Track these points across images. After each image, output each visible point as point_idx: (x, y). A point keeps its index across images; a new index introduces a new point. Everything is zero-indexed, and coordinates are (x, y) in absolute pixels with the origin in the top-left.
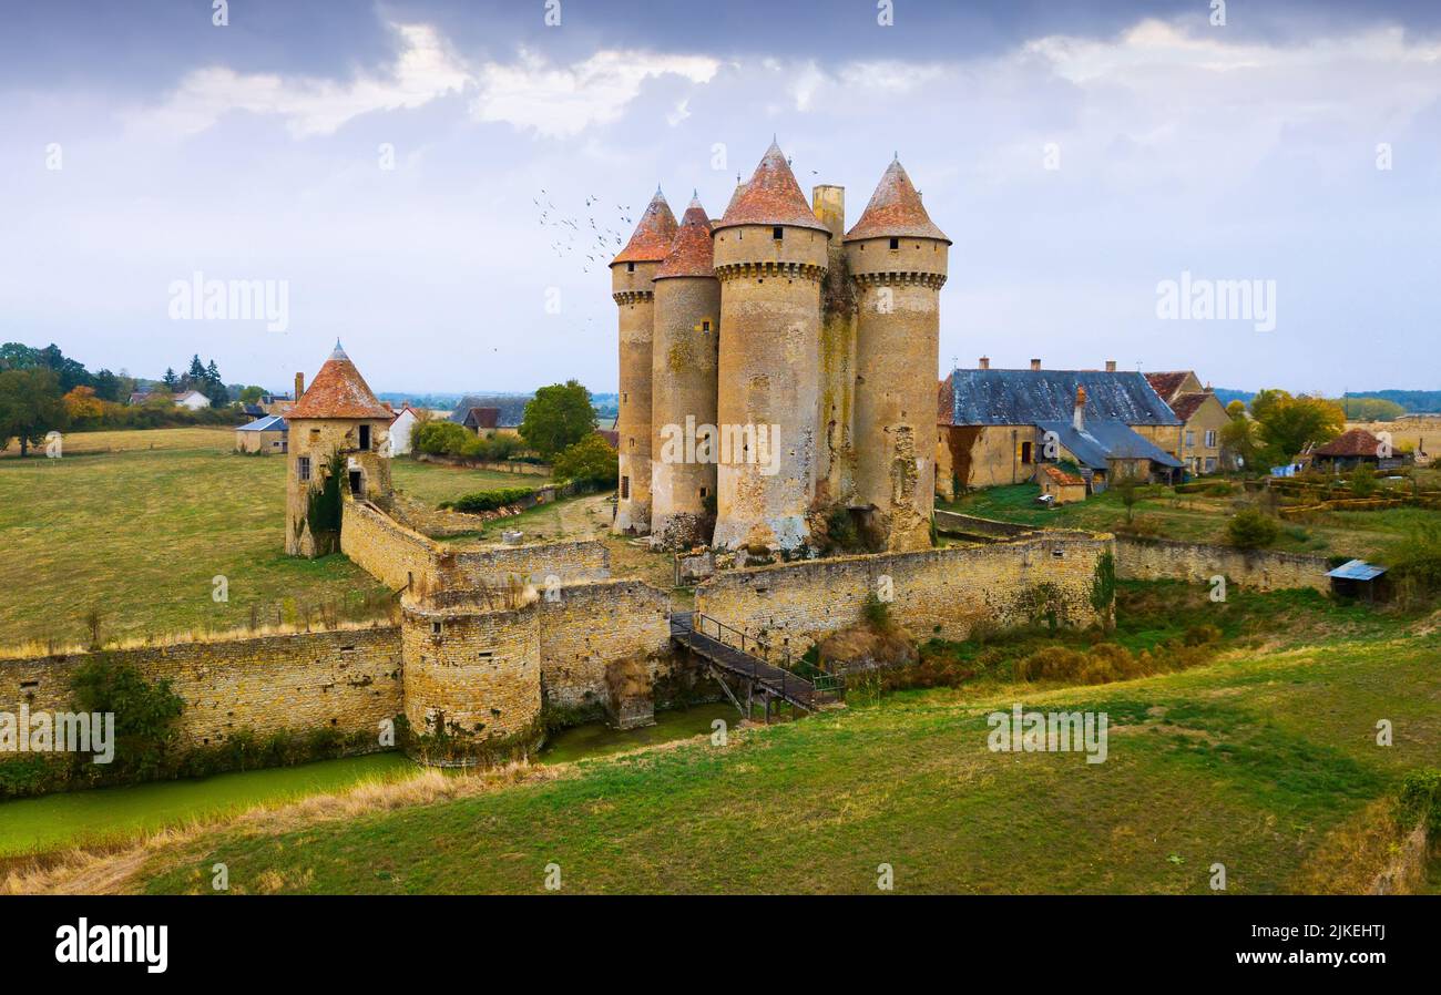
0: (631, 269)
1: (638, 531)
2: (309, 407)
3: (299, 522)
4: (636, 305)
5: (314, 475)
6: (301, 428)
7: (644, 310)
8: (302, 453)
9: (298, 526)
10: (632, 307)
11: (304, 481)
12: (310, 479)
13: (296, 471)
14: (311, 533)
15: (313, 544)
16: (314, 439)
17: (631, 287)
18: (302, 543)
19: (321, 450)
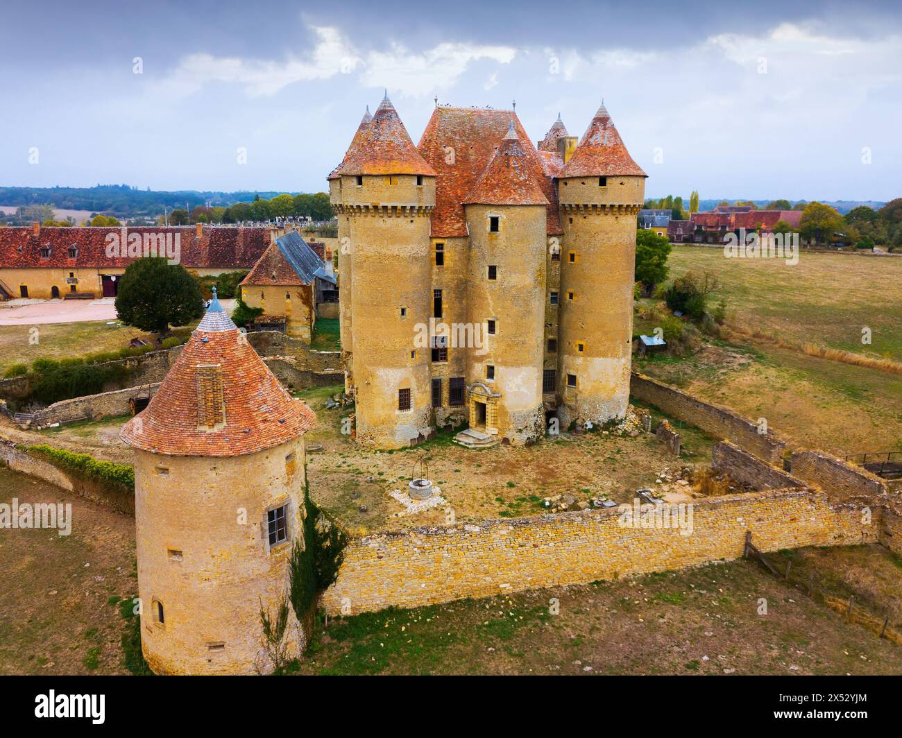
1: (426, 438)
2: (265, 420)
3: (277, 616)
4: (416, 219)
5: (296, 527)
6: (266, 462)
7: (422, 224)
8: (273, 502)
9: (275, 624)
10: (412, 221)
11: (280, 545)
12: (290, 537)
13: (263, 537)
14: (298, 619)
15: (302, 634)
16: (291, 470)
17: (420, 201)
18: (286, 644)
19: (299, 482)
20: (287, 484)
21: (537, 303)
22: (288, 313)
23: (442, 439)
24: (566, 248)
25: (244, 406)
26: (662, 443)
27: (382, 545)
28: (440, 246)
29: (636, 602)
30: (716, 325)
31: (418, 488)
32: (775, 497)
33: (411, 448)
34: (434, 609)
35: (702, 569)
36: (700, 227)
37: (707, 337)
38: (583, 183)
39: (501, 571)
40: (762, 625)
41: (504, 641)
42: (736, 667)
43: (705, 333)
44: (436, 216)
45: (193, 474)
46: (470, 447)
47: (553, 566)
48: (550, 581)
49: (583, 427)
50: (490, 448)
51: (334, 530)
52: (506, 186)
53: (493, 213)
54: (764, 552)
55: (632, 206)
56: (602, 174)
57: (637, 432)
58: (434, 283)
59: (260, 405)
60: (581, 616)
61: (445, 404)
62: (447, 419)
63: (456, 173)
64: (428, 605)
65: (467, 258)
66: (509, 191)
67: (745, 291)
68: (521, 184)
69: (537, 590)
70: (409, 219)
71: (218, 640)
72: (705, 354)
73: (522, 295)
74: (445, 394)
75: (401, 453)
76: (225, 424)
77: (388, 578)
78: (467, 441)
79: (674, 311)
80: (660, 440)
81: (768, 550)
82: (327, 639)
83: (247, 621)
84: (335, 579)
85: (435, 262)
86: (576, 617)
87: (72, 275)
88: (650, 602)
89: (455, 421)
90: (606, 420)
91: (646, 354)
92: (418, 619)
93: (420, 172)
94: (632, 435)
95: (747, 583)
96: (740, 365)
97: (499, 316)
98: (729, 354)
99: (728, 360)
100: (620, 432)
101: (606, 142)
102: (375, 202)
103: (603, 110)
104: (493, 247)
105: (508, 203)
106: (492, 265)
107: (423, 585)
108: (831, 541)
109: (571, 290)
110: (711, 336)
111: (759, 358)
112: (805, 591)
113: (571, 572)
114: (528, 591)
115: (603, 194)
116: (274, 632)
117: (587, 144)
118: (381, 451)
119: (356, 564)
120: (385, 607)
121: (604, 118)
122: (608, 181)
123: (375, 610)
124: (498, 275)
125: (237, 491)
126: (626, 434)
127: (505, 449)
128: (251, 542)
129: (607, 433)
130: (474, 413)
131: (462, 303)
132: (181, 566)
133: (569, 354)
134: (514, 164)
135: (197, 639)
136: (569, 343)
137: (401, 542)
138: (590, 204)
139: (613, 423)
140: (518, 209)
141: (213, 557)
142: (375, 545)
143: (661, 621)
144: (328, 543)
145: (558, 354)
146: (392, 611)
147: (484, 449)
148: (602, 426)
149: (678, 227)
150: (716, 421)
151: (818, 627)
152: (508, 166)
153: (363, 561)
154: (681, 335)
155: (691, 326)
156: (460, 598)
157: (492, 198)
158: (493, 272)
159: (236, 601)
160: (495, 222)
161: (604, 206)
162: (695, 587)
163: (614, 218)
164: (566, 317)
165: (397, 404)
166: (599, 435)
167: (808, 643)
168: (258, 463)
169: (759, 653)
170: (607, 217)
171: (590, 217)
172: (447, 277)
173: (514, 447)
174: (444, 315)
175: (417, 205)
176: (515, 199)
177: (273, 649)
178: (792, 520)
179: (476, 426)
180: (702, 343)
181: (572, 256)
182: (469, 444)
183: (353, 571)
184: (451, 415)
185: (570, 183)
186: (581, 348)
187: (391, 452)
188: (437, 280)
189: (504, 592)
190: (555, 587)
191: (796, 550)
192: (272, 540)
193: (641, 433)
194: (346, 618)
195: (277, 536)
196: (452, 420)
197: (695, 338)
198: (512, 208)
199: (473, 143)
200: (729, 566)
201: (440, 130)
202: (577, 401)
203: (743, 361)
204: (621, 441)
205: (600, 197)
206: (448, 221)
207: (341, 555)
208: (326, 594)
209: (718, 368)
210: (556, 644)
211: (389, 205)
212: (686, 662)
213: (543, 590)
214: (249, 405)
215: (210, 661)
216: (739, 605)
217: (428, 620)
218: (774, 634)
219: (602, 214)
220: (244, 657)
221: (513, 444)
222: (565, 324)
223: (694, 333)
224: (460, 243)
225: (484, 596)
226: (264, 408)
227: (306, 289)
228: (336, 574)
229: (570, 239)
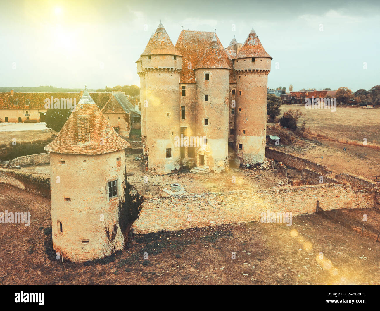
0: (175, 59)
1: (178, 170)
2: (108, 142)
3: (112, 229)
4: (174, 74)
5: (121, 191)
6: (108, 159)
7: (176, 77)
8: (111, 178)
9: (112, 233)
10: (172, 75)
11: (114, 198)
12: (118, 195)
13: (106, 193)
14: (122, 232)
15: (123, 239)
16: (119, 165)
17: (175, 67)
18: (116, 243)
19: (122, 171)
20: (117, 171)
21: (226, 112)
22: (119, 126)
23: (185, 171)
24: (238, 89)
25: (99, 135)
26: (279, 172)
27: (159, 202)
28: (184, 88)
29: (270, 229)
30: (301, 132)
31: (175, 186)
32: (329, 186)
33: (171, 174)
34: (182, 231)
35: (298, 217)
36: (293, 97)
37: (298, 137)
38: (245, 61)
39: (210, 216)
40: (324, 237)
41: (212, 243)
42: (314, 253)
43: (297, 135)
44: (182, 75)
45: (76, 163)
46: (197, 173)
47: (233, 214)
48: (232, 221)
49: (245, 166)
50: (205, 174)
51: (138, 195)
52: (212, 61)
53: (207, 72)
54: (325, 210)
55: (266, 71)
56: (253, 56)
57: (269, 168)
58: (181, 104)
59: (105, 136)
60: (246, 234)
61: (186, 157)
62: (187, 163)
63: (191, 57)
64: (179, 230)
65: (196, 93)
66: (214, 63)
67: (313, 120)
68: (218, 60)
69: (227, 225)
70: (171, 74)
71: (86, 239)
72: (297, 143)
73: (219, 108)
74: (186, 152)
75: (167, 176)
76: (90, 142)
77: (162, 217)
78: (196, 171)
79: (283, 127)
80: (279, 171)
81: (326, 210)
82: (134, 243)
83: (99, 230)
84: (138, 217)
85: (182, 94)
86: (243, 235)
87: (27, 112)
88: (276, 229)
89: (190, 164)
90: (255, 163)
91: (272, 143)
92: (174, 235)
93: (175, 54)
94: (266, 169)
95: (318, 222)
96: (312, 147)
97: (209, 117)
98: (307, 143)
99: (307, 145)
100: (261, 168)
101: (254, 43)
102: (156, 66)
103: (253, 30)
104: (207, 87)
105: (213, 68)
106: (206, 94)
107: (177, 221)
108: (353, 206)
109: (240, 107)
110: (299, 136)
111: (320, 144)
112: (343, 224)
113: (241, 217)
114: (223, 225)
115: (253, 65)
116: (111, 237)
117: (246, 44)
118: (159, 175)
119: (147, 210)
120: (160, 230)
121: (253, 34)
122: (256, 59)
123: (156, 232)
124: (209, 99)
125: (95, 172)
126: (264, 169)
127: (212, 174)
128: (101, 195)
129: (256, 168)
130: (199, 160)
131: (193, 113)
132: (70, 205)
133: (240, 135)
134: (215, 52)
135: (77, 238)
136: (240, 130)
137: (167, 201)
138: (248, 70)
139: (258, 165)
140: (217, 70)
141: (84, 201)
142: (155, 202)
143: (281, 236)
144: (135, 201)
145: (235, 135)
146: (163, 232)
147: (203, 174)
148: (253, 165)
149: (285, 97)
150: (302, 164)
151: (349, 238)
152: (213, 52)
153: (150, 209)
154: (286, 135)
155: (291, 132)
156: (193, 227)
157: (206, 66)
158: (206, 98)
159: (95, 221)
160: (207, 76)
161: (254, 70)
162: (295, 224)
163: (258, 75)
164: (238, 119)
165: (166, 155)
166: (253, 169)
167: (345, 244)
168: (104, 160)
169: (324, 248)
170: (255, 75)
171: (248, 75)
172: (187, 101)
173: (216, 174)
174: (186, 118)
175: (174, 68)
176: (216, 66)
177: (110, 244)
178: (337, 196)
179: (199, 165)
180: (296, 139)
181: (241, 92)
182: (197, 172)
183: (146, 213)
184: (189, 161)
185: (239, 61)
186: (244, 132)
187: (163, 175)
188: (183, 102)
189: (212, 225)
190: (234, 223)
191: (338, 210)
192: (110, 196)
193: (271, 169)
194: (143, 235)
195: (112, 194)
196: (189, 163)
197: (293, 136)
198: (215, 70)
199: (198, 45)
200: (310, 216)
201: (184, 39)
202: (243, 155)
203: (313, 145)
204: (262, 172)
205: (252, 66)
206: (187, 77)
207: (141, 206)
208: (134, 224)
209: (303, 148)
210: (235, 245)
211: (162, 68)
212: (292, 251)
213: (229, 224)
214: (100, 135)
215: (82, 248)
216: (314, 230)
217: (179, 236)
218: (330, 241)
219: (253, 74)
220: (98, 247)
221: (215, 172)
222: (237, 122)
223: (292, 135)
224: (192, 86)
225: (203, 226)
226: (107, 137)
227: (127, 115)
228: (138, 215)
229: (240, 85)
